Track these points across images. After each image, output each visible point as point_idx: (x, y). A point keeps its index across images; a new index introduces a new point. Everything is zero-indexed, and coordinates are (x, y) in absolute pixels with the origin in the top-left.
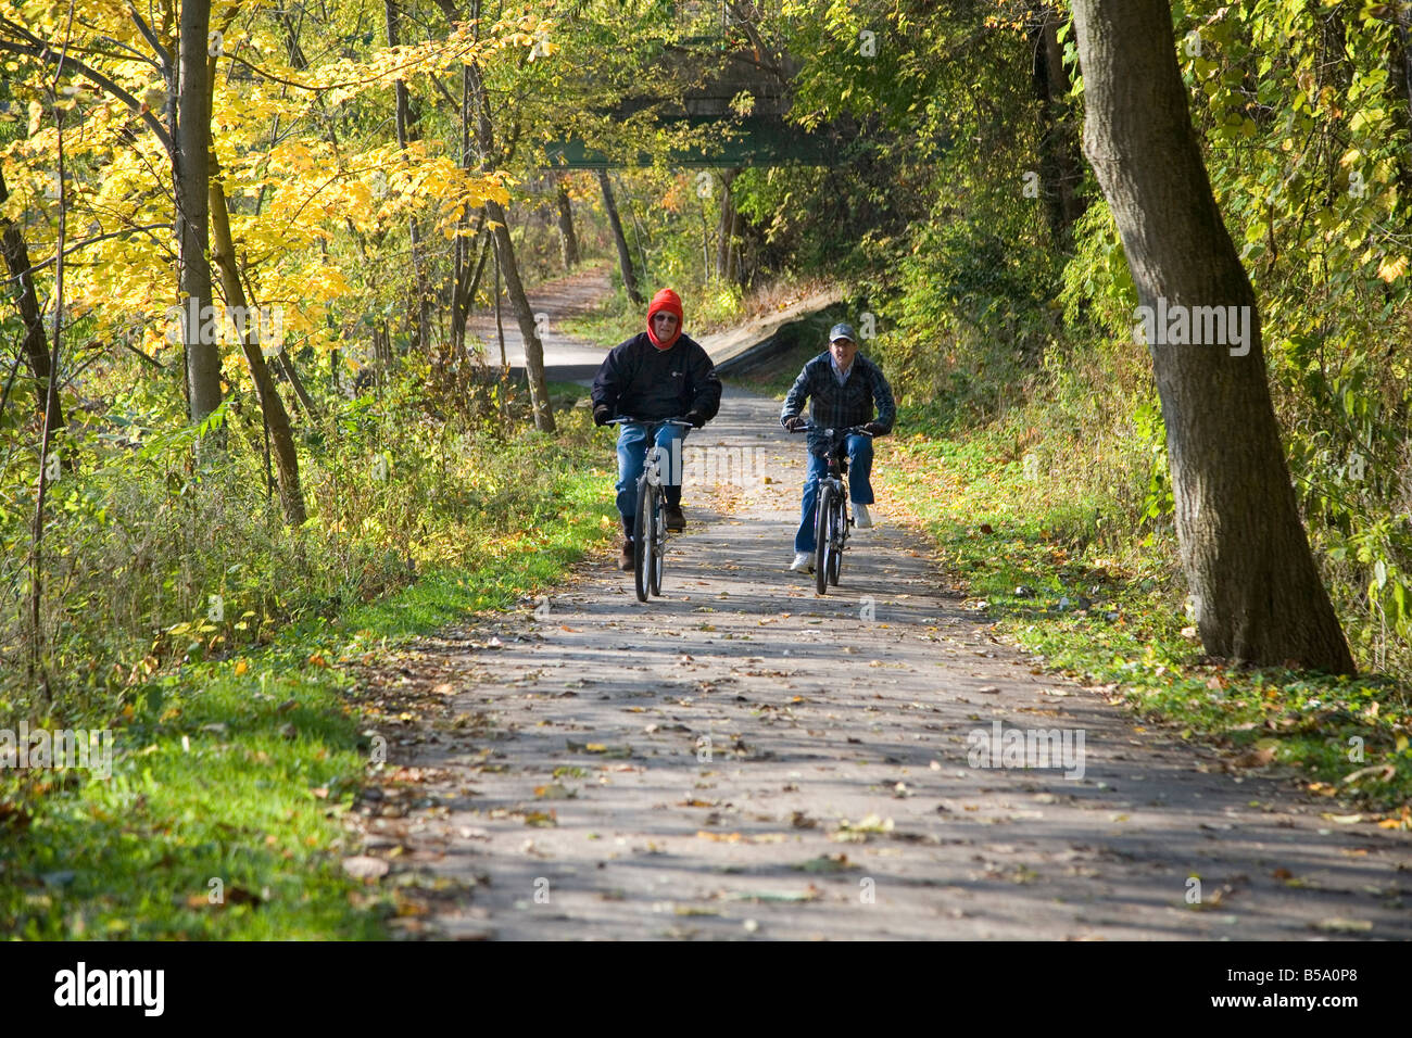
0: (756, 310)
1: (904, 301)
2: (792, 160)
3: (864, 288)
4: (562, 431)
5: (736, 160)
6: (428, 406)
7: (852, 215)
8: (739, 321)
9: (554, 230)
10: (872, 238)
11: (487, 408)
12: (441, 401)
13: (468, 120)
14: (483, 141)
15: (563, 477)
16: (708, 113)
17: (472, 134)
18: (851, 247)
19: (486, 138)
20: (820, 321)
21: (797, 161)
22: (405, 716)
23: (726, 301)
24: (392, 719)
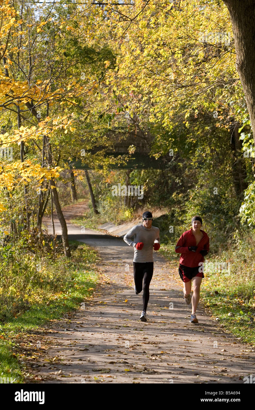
0: (137, 216)
1: (187, 215)
2: (150, 168)
3: (173, 210)
4: (73, 257)
5: (131, 167)
6: (30, 248)
7: (170, 186)
8: (131, 220)
9: (69, 189)
10: (176, 194)
11: (49, 250)
12: (34, 247)
13: (44, 153)
14: (49, 161)
15: (74, 273)
16: (123, 152)
17: (45, 158)
18: (169, 197)
19: (50, 160)
20: (159, 221)
21: (152, 168)
22: (33, 357)
23: (127, 214)
24: (29, 358)
